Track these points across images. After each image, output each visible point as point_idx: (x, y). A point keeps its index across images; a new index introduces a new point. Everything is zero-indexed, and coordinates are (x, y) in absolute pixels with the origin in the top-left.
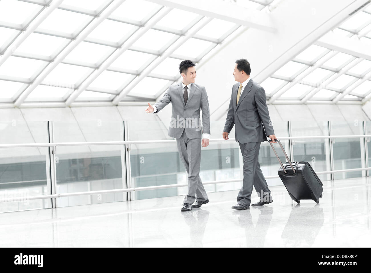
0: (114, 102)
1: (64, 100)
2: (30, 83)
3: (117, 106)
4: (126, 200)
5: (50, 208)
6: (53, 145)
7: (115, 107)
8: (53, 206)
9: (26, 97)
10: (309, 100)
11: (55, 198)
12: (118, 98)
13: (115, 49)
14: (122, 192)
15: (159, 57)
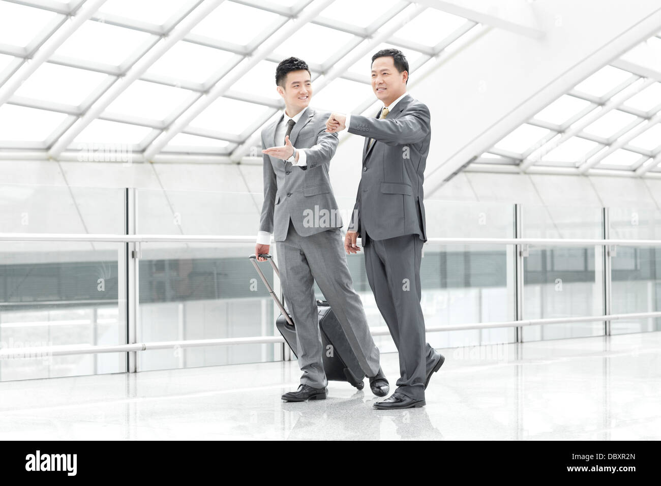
0: (233, 157)
1: (141, 149)
2: (80, 114)
3: (239, 163)
4: (280, 360)
5: (124, 372)
6: (134, 240)
7: (236, 166)
8: (130, 369)
9: (70, 140)
10: (593, 168)
11: (135, 352)
12: (242, 149)
13: (240, 57)
14: (260, 342)
15: (322, 76)
